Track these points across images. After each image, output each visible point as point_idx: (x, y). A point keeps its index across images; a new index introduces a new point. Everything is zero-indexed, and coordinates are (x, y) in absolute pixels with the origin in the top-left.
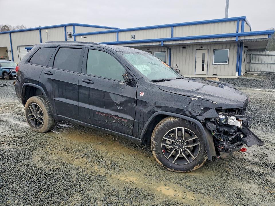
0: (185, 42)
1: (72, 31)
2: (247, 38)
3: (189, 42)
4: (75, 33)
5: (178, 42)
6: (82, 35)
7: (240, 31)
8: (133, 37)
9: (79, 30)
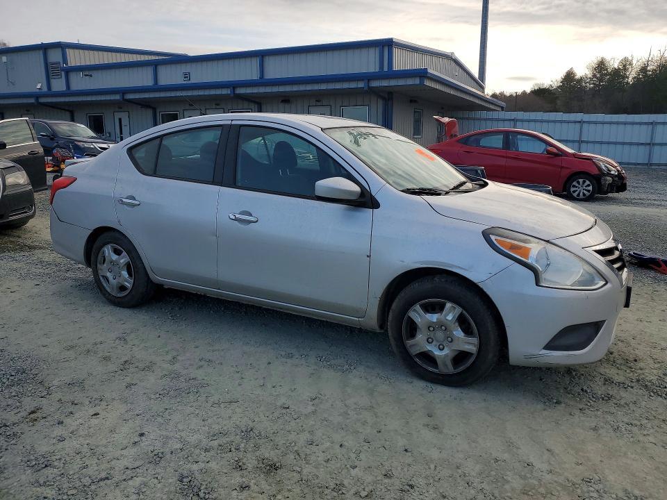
0: (288, 89)
1: (61, 60)
2: (401, 82)
3: (295, 88)
4: (67, 64)
5: (275, 89)
6: (82, 71)
7: (386, 69)
8: (187, 76)
9: (75, 59)
